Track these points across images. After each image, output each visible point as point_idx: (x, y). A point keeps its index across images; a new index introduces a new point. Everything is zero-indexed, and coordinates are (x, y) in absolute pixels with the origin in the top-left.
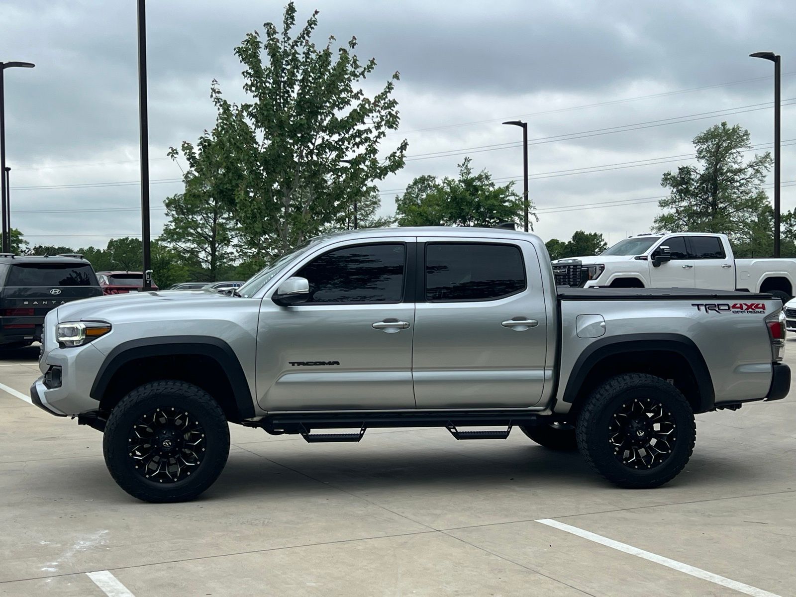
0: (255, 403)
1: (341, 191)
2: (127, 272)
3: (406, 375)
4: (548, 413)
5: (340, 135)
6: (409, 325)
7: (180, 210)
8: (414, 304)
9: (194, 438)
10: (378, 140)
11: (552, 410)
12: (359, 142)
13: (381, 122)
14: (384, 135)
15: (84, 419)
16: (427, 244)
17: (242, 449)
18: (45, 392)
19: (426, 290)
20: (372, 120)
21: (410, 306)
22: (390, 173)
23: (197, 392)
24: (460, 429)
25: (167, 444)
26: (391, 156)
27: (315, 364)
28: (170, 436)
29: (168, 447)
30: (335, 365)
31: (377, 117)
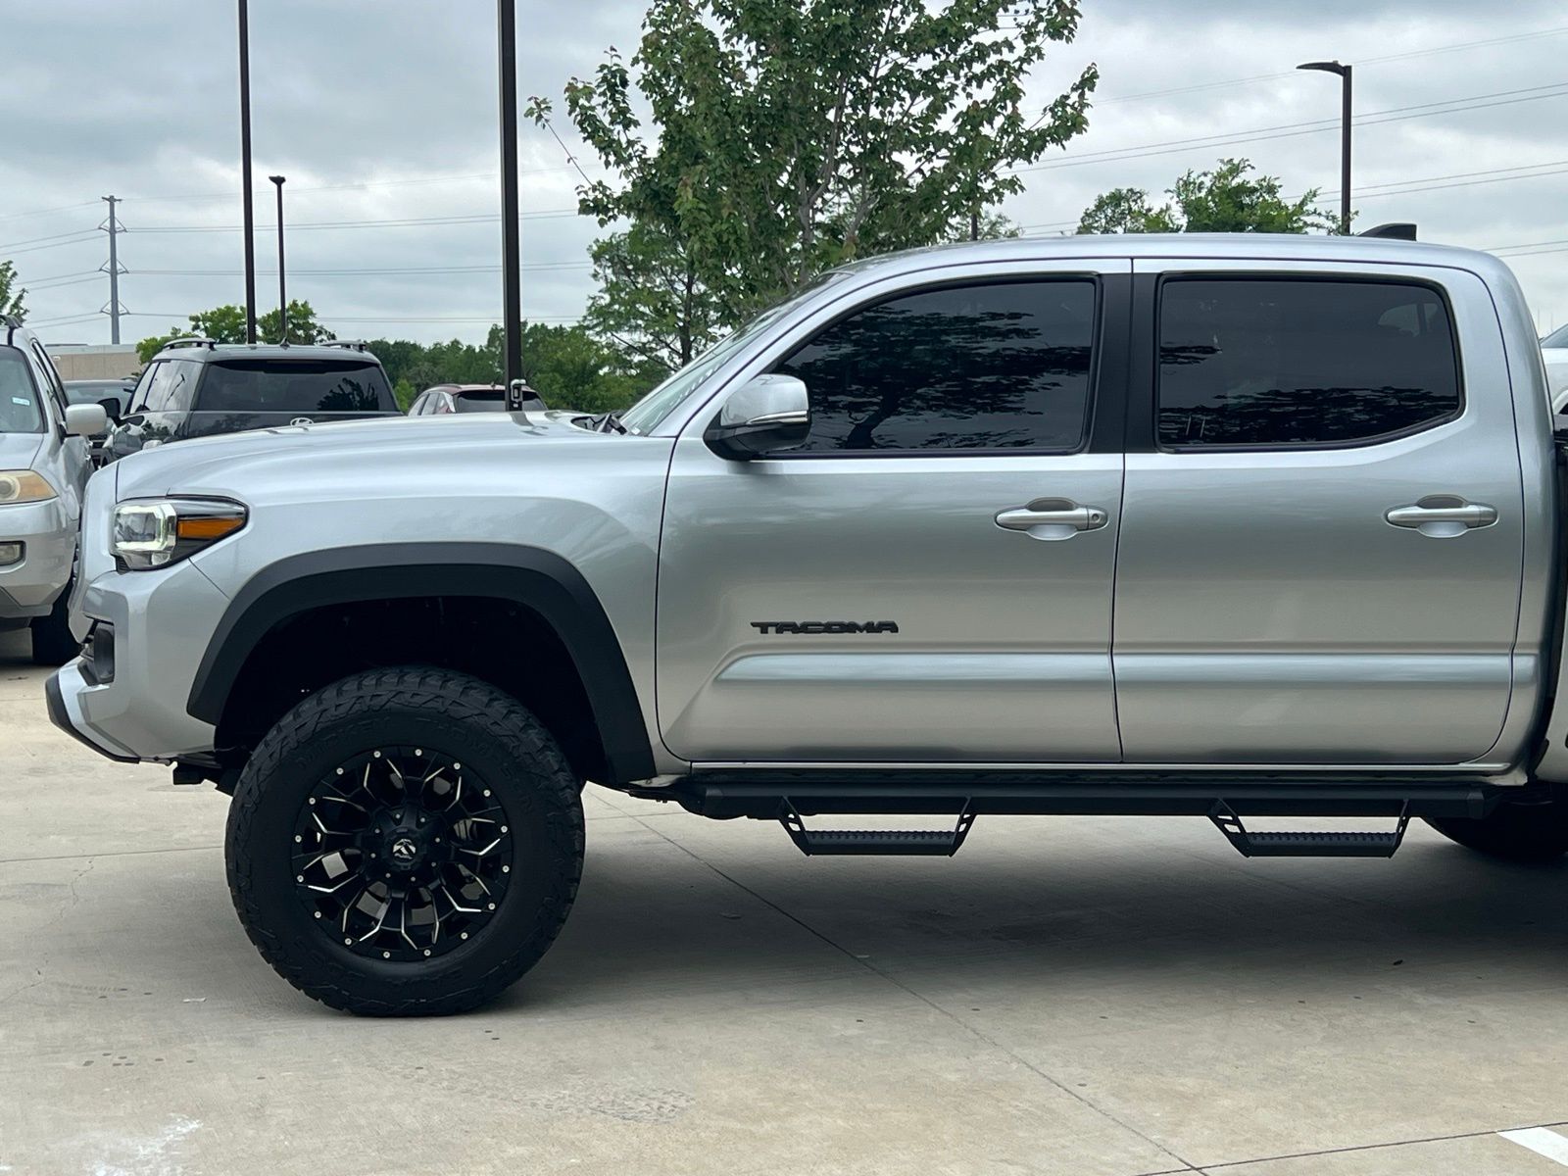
0: (654, 739)
1: (935, 191)
2: (493, 386)
3: (1095, 664)
4: (1518, 779)
5: (935, 55)
6: (1105, 518)
7: (619, 264)
8: (1122, 455)
9: (482, 835)
10: (1025, 67)
11: (1530, 772)
12: (982, 72)
13: (1035, 25)
14: (1041, 56)
15: (188, 772)
16: (1162, 279)
17: (654, 831)
18: (79, 695)
19: (1157, 411)
20: (1015, 19)
21: (1109, 462)
22: (1051, 148)
23: (488, 705)
24: (1253, 824)
25: (404, 850)
26: (1055, 106)
27: (828, 628)
28: (414, 827)
29: (407, 860)
30: (886, 635)
31: (1027, 11)
